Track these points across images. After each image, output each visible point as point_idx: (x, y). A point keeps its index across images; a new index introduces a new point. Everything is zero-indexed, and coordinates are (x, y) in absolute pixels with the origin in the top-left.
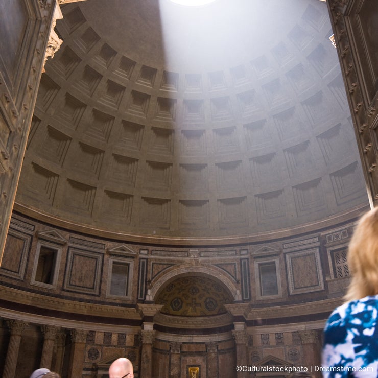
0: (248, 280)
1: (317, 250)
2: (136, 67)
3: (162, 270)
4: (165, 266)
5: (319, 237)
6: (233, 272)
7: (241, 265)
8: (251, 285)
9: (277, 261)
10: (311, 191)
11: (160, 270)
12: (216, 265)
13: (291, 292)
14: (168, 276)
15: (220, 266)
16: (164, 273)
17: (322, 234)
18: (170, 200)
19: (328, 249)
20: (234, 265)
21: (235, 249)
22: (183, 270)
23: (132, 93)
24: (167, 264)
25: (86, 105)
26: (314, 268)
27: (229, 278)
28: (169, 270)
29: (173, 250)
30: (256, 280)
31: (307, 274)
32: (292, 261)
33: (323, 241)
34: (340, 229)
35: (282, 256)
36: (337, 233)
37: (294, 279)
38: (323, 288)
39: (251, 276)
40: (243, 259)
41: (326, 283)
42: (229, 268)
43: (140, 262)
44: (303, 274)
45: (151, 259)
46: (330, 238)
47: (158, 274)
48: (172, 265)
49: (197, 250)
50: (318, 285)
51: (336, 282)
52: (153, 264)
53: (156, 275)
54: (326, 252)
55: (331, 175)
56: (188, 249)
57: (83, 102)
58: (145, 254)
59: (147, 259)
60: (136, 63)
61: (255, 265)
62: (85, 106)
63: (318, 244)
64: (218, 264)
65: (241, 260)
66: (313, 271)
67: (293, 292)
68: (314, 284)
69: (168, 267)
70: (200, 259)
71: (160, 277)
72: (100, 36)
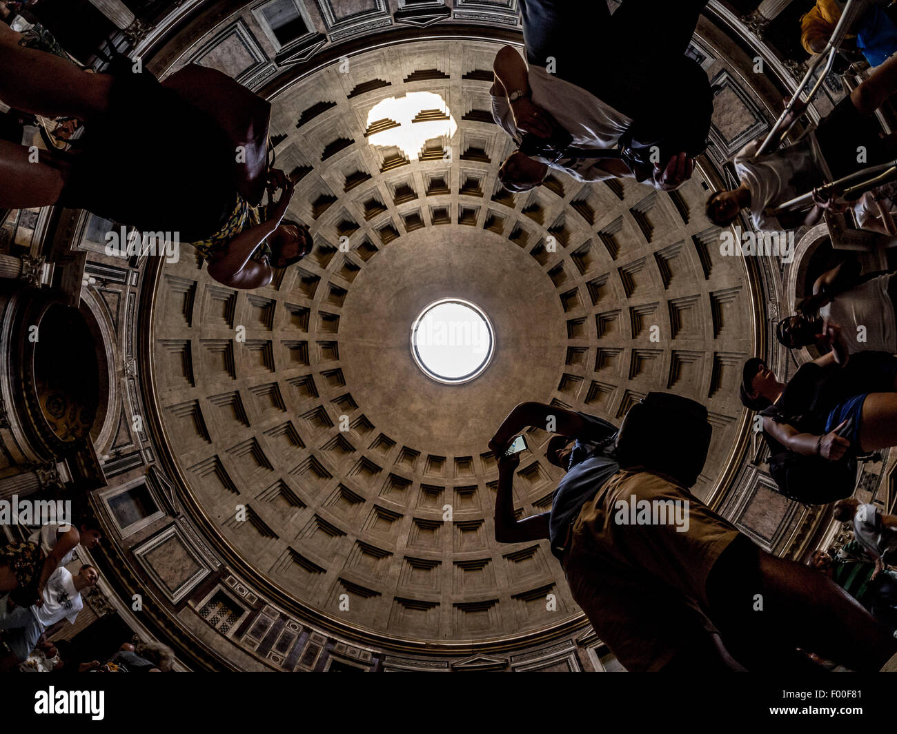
0: (118, 470)
1: (207, 571)
2: (347, 282)
3: (109, 310)
4: (114, 316)
5: (222, 567)
6: (120, 441)
7: (132, 454)
8: (115, 479)
9: (160, 514)
10: (255, 531)
11: (110, 306)
12: (123, 408)
13: (138, 552)
14: (102, 323)
15: (123, 416)
16: (106, 313)
17: (228, 568)
18: (190, 326)
19: (219, 585)
20: (128, 441)
21: (149, 439)
22: (110, 348)
23: (316, 276)
24: (117, 320)
25: (316, 219)
26: (186, 576)
27: (111, 436)
28: (110, 324)
29: (134, 331)
30: (123, 485)
31: (171, 569)
32: (172, 537)
33: (223, 573)
34: (251, 589)
35: (170, 519)
36: (244, 588)
37: (154, 549)
38: (175, 601)
39: (125, 474)
40: (141, 455)
41: (183, 603)
42: (123, 433)
43: (123, 270)
44: (168, 562)
45: (125, 291)
46: (232, 581)
47: (106, 302)
48: (116, 327)
49: (136, 374)
50: (173, 592)
51: (197, 618)
52: (119, 294)
53: (104, 299)
54: (216, 585)
55: (289, 548)
56: (136, 357)
57: (321, 216)
58: (131, 282)
59: (125, 284)
60: (351, 282)
61: (140, 479)
62: (316, 217)
63: (216, 569)
64: (124, 411)
65: (139, 452)
66: (181, 575)
67: (138, 555)
68: (169, 586)
69: (113, 320)
70: (126, 379)
71: (102, 305)
72: (389, 244)
